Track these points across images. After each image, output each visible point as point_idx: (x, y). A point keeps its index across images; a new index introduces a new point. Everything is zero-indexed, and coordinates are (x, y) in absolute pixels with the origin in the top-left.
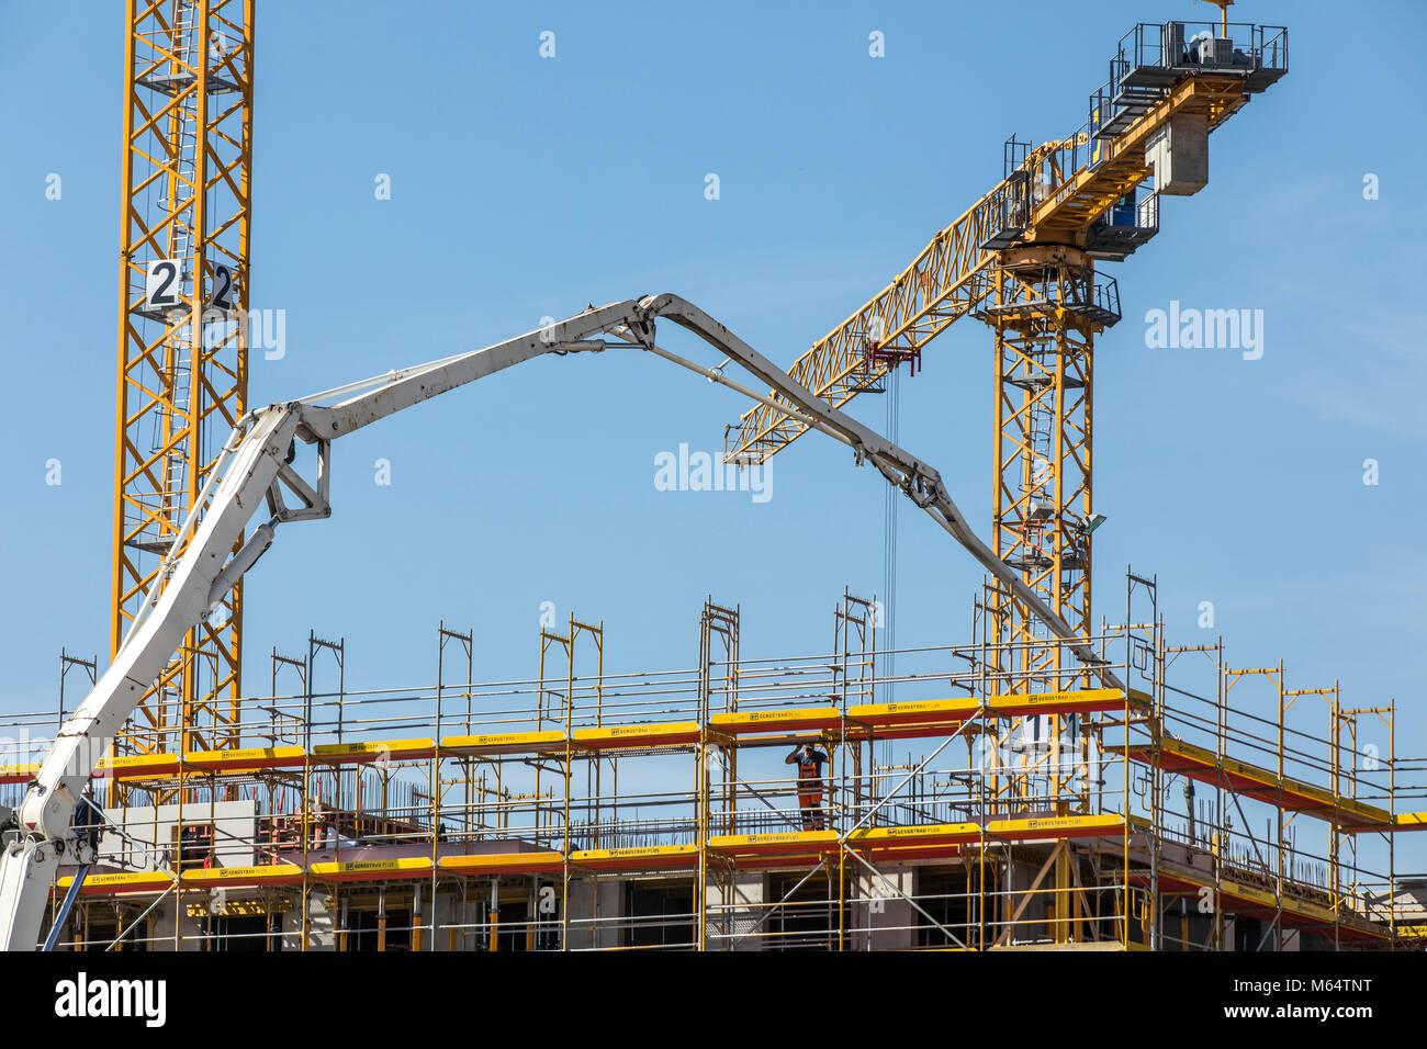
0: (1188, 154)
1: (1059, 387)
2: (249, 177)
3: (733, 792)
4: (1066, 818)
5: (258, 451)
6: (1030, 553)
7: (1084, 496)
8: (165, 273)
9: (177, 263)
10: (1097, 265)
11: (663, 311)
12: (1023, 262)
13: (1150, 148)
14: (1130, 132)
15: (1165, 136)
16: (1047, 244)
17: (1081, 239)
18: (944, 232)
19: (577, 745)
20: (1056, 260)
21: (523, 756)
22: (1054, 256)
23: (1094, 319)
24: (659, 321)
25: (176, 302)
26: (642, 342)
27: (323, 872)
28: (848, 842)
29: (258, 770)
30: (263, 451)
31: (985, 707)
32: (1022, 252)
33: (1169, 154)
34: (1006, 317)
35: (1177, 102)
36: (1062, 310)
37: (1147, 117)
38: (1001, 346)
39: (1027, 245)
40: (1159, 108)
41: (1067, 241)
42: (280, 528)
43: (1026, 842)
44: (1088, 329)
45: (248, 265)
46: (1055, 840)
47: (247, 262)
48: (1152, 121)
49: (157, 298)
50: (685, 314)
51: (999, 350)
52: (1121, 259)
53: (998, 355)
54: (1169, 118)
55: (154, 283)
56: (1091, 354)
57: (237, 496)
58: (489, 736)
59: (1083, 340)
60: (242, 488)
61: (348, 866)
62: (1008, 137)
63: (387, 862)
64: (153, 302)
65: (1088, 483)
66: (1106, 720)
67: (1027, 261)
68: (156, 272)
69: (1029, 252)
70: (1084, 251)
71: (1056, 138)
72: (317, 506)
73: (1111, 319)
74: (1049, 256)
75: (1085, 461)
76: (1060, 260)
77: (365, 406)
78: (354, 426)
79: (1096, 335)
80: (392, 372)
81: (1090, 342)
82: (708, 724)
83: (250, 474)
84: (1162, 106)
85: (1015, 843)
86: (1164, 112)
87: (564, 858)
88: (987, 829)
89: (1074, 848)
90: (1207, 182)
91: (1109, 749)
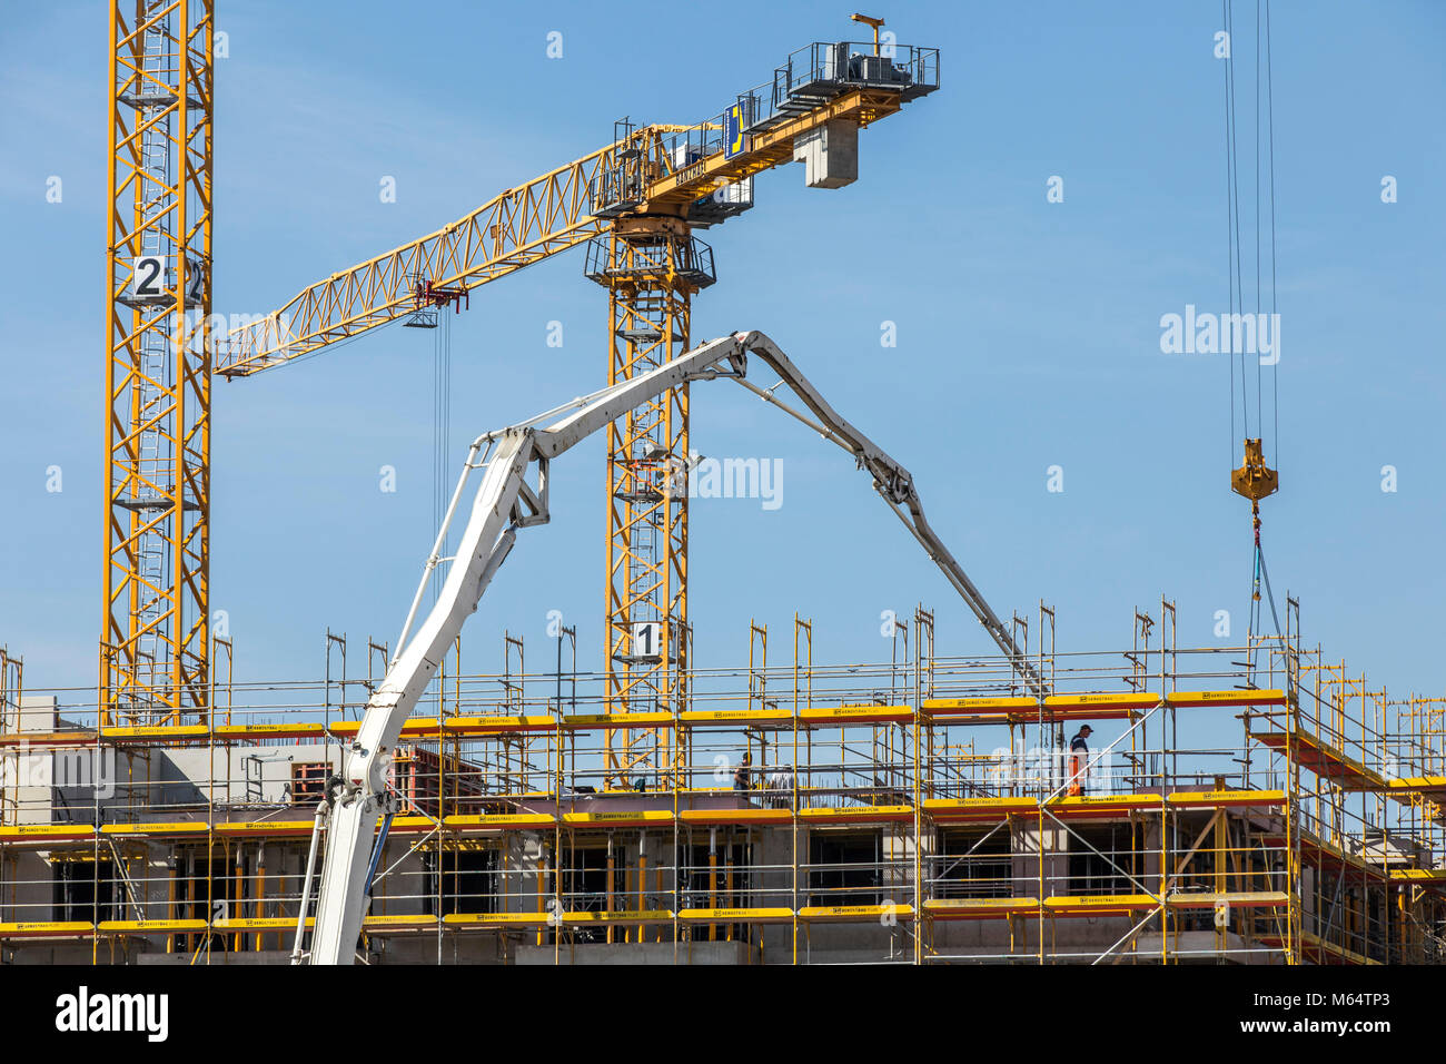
0: (841, 153)
1: (669, 341)
2: (211, 184)
3: (931, 762)
4: (1223, 792)
5: (508, 470)
6: (643, 488)
7: (683, 439)
8: (150, 268)
9: (162, 260)
10: (694, 232)
11: (753, 346)
12: (635, 230)
13: (799, 146)
14: (777, 130)
15: (820, 136)
16: (658, 215)
17: (684, 212)
18: (513, 191)
19: (801, 720)
20: (666, 230)
21: (743, 728)
22: (664, 226)
23: (692, 281)
24: (749, 354)
25: (161, 294)
26: (737, 371)
27: (575, 820)
28: (1046, 806)
29: (499, 733)
30: (512, 469)
31: (1165, 701)
32: (634, 222)
33: (826, 154)
34: (620, 279)
35: (837, 111)
36: (672, 274)
37: (800, 119)
38: (615, 304)
39: (638, 216)
40: (814, 113)
41: (673, 212)
42: (518, 531)
43: (1187, 809)
44: (687, 291)
45: (211, 261)
46: (1215, 808)
47: (210, 258)
48: (807, 123)
49: (142, 290)
50: (766, 348)
51: (612, 308)
52: (707, 227)
53: (612, 311)
54: (826, 122)
55: (141, 276)
56: (689, 312)
57: (496, 507)
58: (723, 712)
59: (682, 300)
60: (499, 501)
61: (597, 816)
62: (621, 118)
63: (633, 813)
64: (139, 293)
65: (686, 426)
66: (1254, 713)
67: (638, 230)
68: (142, 266)
69: (641, 221)
70: (685, 220)
71: (669, 123)
72: (540, 514)
73: (706, 281)
74: (659, 226)
75: (684, 408)
76: (670, 230)
77: (572, 431)
78: (566, 447)
79: (692, 295)
80: (578, 399)
81: (687, 300)
82: (921, 708)
83: (504, 488)
84: (820, 112)
85: (1179, 809)
86: (822, 117)
87: (794, 814)
88: (1168, 799)
89: (1230, 816)
90: (857, 178)
91: (1256, 736)
